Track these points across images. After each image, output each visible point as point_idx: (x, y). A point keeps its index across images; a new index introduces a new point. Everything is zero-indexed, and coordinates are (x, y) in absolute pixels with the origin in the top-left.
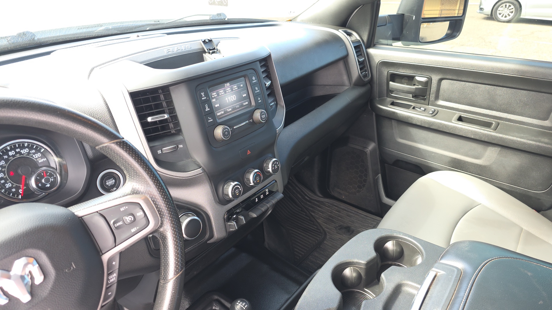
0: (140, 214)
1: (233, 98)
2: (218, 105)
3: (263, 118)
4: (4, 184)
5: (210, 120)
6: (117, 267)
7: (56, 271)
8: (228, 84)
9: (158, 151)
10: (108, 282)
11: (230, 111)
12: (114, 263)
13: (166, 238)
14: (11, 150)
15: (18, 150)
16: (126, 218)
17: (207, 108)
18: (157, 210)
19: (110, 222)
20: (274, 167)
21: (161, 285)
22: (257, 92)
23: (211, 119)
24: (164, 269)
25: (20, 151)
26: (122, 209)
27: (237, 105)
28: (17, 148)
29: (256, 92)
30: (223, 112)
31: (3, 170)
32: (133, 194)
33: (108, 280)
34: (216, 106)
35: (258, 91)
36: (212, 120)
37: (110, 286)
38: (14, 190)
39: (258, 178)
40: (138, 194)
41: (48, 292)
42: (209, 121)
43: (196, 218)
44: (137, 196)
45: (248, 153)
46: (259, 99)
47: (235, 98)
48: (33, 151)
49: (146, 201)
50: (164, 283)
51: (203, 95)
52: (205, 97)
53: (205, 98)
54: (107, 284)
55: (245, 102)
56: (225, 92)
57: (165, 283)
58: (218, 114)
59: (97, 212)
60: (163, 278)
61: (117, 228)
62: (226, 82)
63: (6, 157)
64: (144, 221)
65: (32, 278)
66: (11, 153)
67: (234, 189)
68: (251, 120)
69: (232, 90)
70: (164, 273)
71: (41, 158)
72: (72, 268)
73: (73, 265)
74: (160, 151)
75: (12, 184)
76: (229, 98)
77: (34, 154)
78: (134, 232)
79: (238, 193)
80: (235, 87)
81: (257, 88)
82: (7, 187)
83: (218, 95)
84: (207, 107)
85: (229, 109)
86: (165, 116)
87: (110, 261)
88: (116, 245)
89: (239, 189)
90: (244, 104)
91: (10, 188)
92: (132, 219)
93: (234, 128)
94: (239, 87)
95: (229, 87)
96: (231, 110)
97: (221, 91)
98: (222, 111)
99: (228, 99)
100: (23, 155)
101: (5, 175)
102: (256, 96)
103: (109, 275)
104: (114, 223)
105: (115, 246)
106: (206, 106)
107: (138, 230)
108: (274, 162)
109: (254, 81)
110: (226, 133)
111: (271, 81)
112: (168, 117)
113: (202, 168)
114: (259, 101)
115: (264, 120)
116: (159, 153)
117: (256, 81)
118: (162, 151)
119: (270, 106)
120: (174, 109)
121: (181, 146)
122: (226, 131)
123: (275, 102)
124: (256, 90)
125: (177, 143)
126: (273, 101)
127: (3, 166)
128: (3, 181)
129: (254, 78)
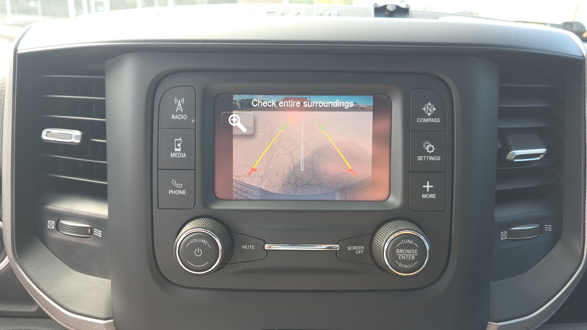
3: (401, 257)
5: (175, 188)
9: (49, 221)
17: (179, 150)
22: (425, 162)
23: (182, 189)
29: (420, 158)
35: (432, 158)
36: (183, 192)
42: (171, 192)
46: (428, 186)
51: (179, 105)
52: (182, 114)
53: (184, 117)
68: (359, 249)
74: (53, 222)
81: (429, 147)
84: (179, 145)
93: (267, 247)
102: (414, 173)
106: (178, 143)
109: (427, 117)
110: (198, 253)
111: (543, 151)
112: (78, 141)
113: (114, 321)
114: (424, 196)
115: (405, 266)
116: (49, 227)
117: (437, 120)
118: (57, 224)
119: (511, 233)
120: (103, 125)
121: (98, 233)
122: (201, 245)
123: (548, 228)
124: (425, 153)
125: (95, 222)
126: (541, 221)
129: (429, 108)
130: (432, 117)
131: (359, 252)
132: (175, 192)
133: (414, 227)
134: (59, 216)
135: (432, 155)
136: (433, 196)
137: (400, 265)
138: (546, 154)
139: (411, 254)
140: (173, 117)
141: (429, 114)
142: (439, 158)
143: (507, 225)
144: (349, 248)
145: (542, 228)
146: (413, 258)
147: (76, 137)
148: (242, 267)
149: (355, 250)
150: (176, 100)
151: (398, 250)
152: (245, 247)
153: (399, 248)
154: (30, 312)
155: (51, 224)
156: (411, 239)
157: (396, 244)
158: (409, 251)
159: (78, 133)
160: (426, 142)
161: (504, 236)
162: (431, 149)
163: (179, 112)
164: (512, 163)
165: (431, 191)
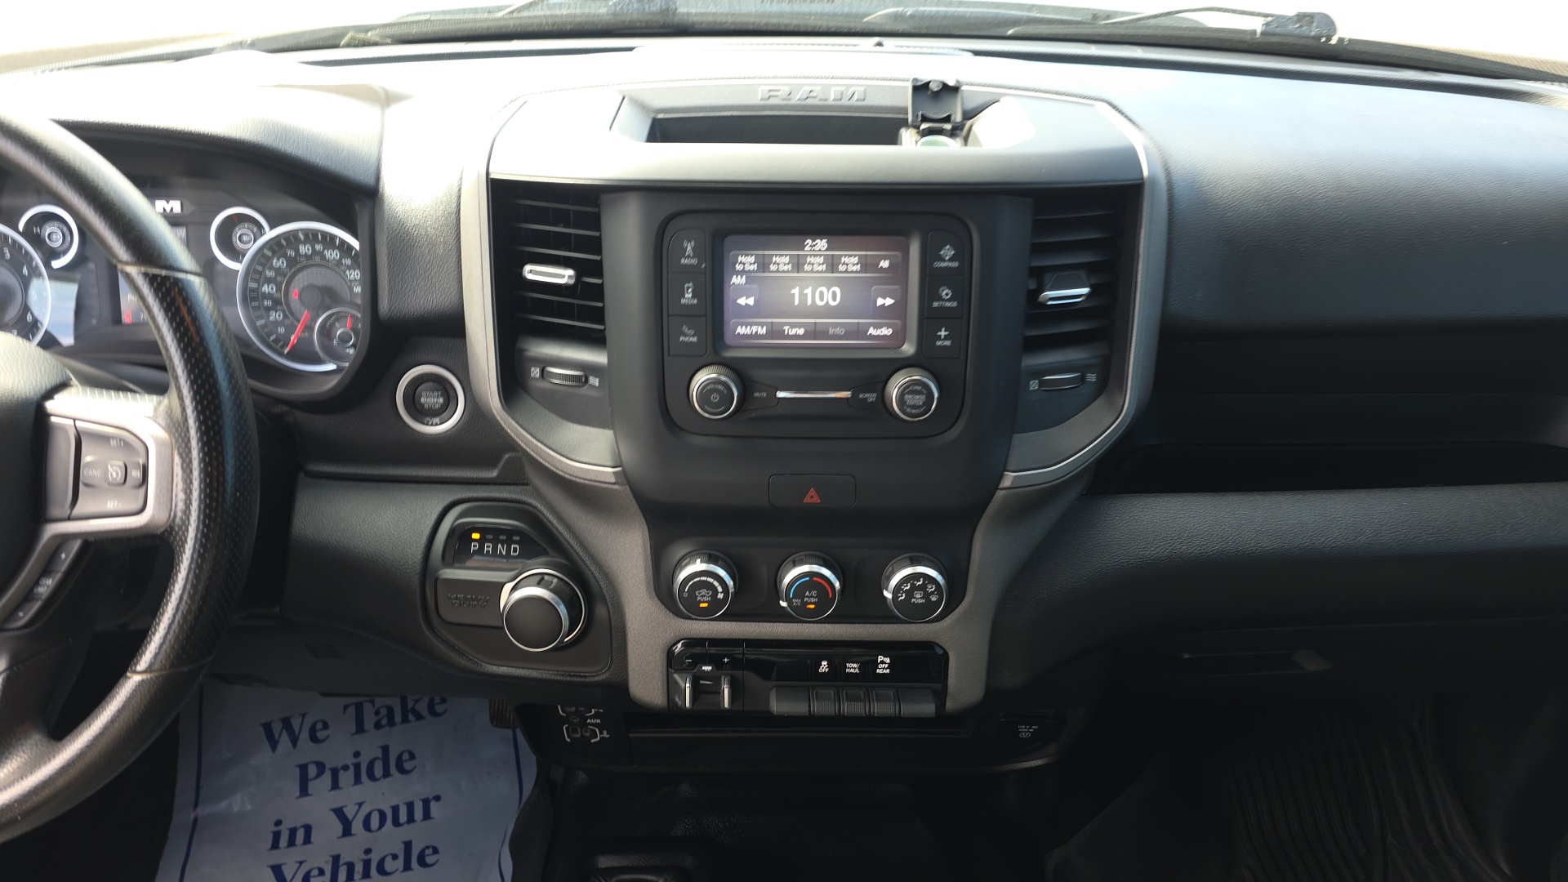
0: (137, 474)
1: (828, 296)
2: (751, 301)
3: (909, 402)
4: (268, 309)
5: (686, 335)
6: (64, 567)
8: (822, 244)
9: (532, 369)
10: (34, 588)
11: (796, 337)
12: (63, 556)
14: (304, 242)
15: (319, 247)
16: (110, 467)
17: (690, 295)
20: (910, 594)
22: (941, 308)
23: (693, 336)
25: (324, 250)
26: (113, 442)
27: (835, 325)
28: (319, 242)
29: (936, 304)
30: (762, 331)
31: (279, 279)
33: (36, 583)
34: (742, 301)
35: (948, 304)
36: (695, 339)
37: (33, 600)
38: (281, 330)
39: (812, 596)
42: (682, 338)
43: (553, 600)
45: (807, 500)
46: (943, 333)
47: (834, 299)
48: (348, 262)
51: (689, 248)
52: (691, 258)
53: (694, 261)
54: (30, 590)
55: (878, 326)
56: (798, 265)
58: (741, 330)
59: (74, 420)
62: (816, 233)
63: (291, 253)
64: (137, 499)
66: (304, 249)
67: (699, 583)
68: (871, 397)
69: (832, 265)
74: (538, 370)
75: (285, 316)
76: (809, 291)
77: (349, 268)
78: (111, 510)
79: (704, 602)
80: (851, 261)
81: (946, 293)
82: (272, 318)
83: (764, 265)
84: (690, 290)
85: (793, 326)
86: (563, 276)
87: (60, 547)
88: (72, 517)
89: (716, 592)
90: (872, 331)
91: (276, 324)
92: (118, 476)
93: (778, 394)
94: (867, 265)
95: (821, 256)
96: (801, 331)
97: (781, 261)
98: (762, 325)
99: (803, 296)
100: (328, 261)
101: (279, 289)
102: (930, 319)
104: (87, 465)
105: (68, 520)
106: (688, 288)
108: (917, 576)
109: (944, 261)
110: (715, 398)
111: (1085, 290)
112: (572, 282)
113: (623, 469)
114: (939, 343)
115: (913, 411)
116: (532, 375)
117: (955, 264)
118: (543, 371)
119: (1041, 383)
120: (600, 264)
121: (594, 381)
122: (718, 391)
123: (1092, 378)
124: (940, 299)
125: (589, 369)
126: (1083, 369)
127: (278, 271)
128: (268, 303)
129: (948, 252)
130: (950, 260)
131: (871, 400)
132: (687, 339)
133: (925, 373)
134: (545, 363)
135: (949, 300)
136: (948, 343)
137: (908, 410)
138: (1088, 295)
139: (919, 400)
140: (683, 261)
141: (947, 258)
142: (955, 304)
143: (1039, 373)
144: (861, 396)
145: (1082, 379)
146: (921, 403)
147: (570, 277)
148: (754, 414)
149: (866, 399)
150: (685, 244)
151: (906, 396)
152: (757, 395)
153: (908, 393)
154: (488, 479)
155: (535, 372)
156: (919, 385)
157: (905, 391)
158: (917, 397)
159: (571, 272)
160: (942, 289)
161: (1034, 385)
162: (947, 294)
163: (689, 256)
164: (1043, 305)
165: (946, 338)
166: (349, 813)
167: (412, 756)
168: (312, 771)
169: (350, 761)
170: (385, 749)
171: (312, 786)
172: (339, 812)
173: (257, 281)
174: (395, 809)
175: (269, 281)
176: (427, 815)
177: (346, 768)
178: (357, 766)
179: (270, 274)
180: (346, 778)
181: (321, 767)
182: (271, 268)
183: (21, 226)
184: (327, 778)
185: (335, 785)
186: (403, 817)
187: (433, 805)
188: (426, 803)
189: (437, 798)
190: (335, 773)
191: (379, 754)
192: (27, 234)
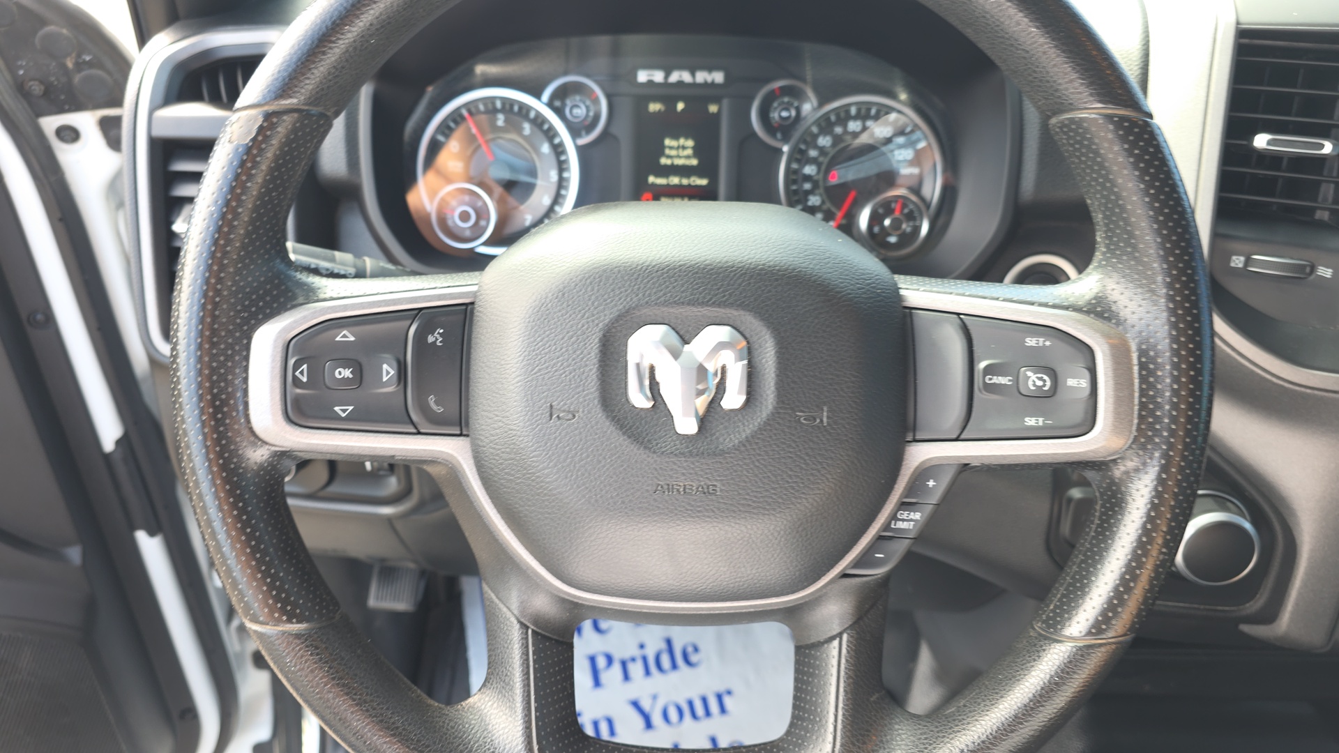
0: (1077, 383)
4: (808, 193)
6: (934, 499)
7: (777, 403)
9: (1234, 257)
10: (890, 523)
12: (931, 483)
13: (1121, 507)
14: (856, 118)
15: (870, 124)
16: (1029, 374)
18: (1141, 403)
19: (979, 362)
21: (1031, 634)
24: (1063, 596)
25: (875, 127)
26: (1031, 342)
28: (870, 118)
31: (820, 159)
32: (1088, 312)
33: (894, 517)
37: (891, 538)
40: (1105, 318)
41: (736, 441)
43: (1247, 526)
44: (1099, 323)
48: (901, 140)
49: (1120, 354)
50: (1040, 635)
54: (887, 527)
57: (1046, 638)
59: (958, 314)
60: (1049, 618)
61: (990, 388)
63: (838, 130)
64: (1077, 414)
65: (721, 388)
66: (852, 126)
70: (1056, 606)
71: (912, 163)
72: (818, 421)
73: (825, 414)
74: (1242, 258)
75: (823, 202)
77: (901, 147)
78: (1032, 428)
82: (810, 203)
86: (1322, 146)
87: (925, 472)
88: (963, 437)
91: (815, 209)
92: (1044, 385)
100: (876, 140)
101: (819, 171)
103: (904, 505)
104: (989, 370)
105: (957, 440)
107: (1045, 427)
116: (1233, 264)
118: (1247, 260)
121: (1325, 273)
127: (822, 151)
128: (807, 186)
155: (1239, 260)
166: (646, 704)
167: (696, 649)
168: (601, 662)
169: (636, 652)
170: (669, 642)
171: (605, 677)
172: (636, 704)
173: (798, 161)
174: (691, 704)
175: (813, 161)
176: (723, 710)
177: (633, 660)
178: (645, 659)
179: (813, 153)
180: (636, 669)
181: (610, 659)
182: (816, 147)
183: (546, 96)
184: (616, 669)
185: (626, 677)
186: (700, 710)
187: (728, 701)
188: (719, 697)
189: (729, 693)
190: (624, 664)
191: (663, 646)
192: (550, 105)
